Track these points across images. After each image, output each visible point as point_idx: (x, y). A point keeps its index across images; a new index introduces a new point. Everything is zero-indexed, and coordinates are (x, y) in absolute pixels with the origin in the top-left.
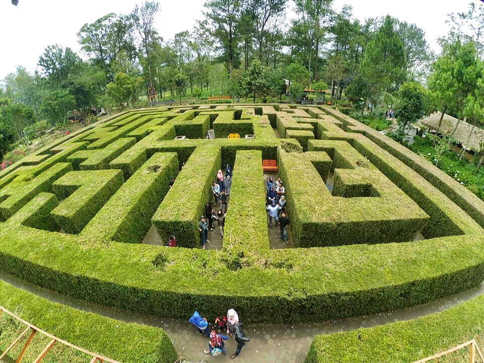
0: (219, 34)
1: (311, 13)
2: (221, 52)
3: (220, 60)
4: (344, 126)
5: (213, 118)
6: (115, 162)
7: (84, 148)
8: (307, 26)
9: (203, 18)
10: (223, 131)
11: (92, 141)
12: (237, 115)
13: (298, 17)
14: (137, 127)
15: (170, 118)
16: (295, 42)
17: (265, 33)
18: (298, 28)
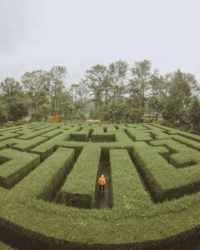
0: (92, 86)
1: (139, 75)
2: (93, 97)
3: (93, 100)
4: (167, 132)
5: (91, 131)
6: (34, 150)
7: (16, 137)
8: (137, 82)
9: (85, 79)
10: (98, 139)
12: (105, 130)
13: (132, 78)
16: (132, 90)
17: (117, 87)
18: (133, 83)
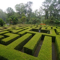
11: (15, 28)
14: (25, 27)
15: (32, 27)
